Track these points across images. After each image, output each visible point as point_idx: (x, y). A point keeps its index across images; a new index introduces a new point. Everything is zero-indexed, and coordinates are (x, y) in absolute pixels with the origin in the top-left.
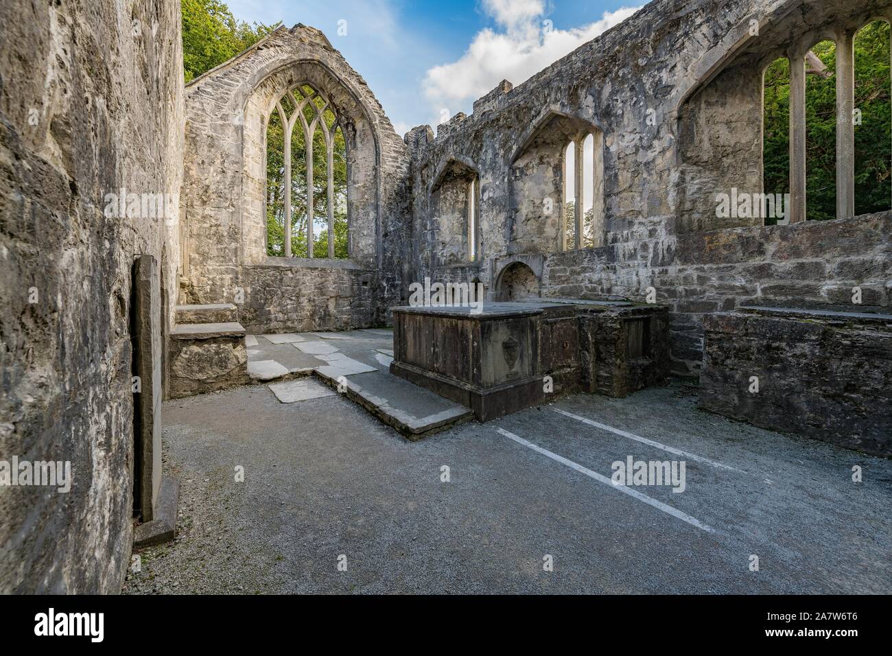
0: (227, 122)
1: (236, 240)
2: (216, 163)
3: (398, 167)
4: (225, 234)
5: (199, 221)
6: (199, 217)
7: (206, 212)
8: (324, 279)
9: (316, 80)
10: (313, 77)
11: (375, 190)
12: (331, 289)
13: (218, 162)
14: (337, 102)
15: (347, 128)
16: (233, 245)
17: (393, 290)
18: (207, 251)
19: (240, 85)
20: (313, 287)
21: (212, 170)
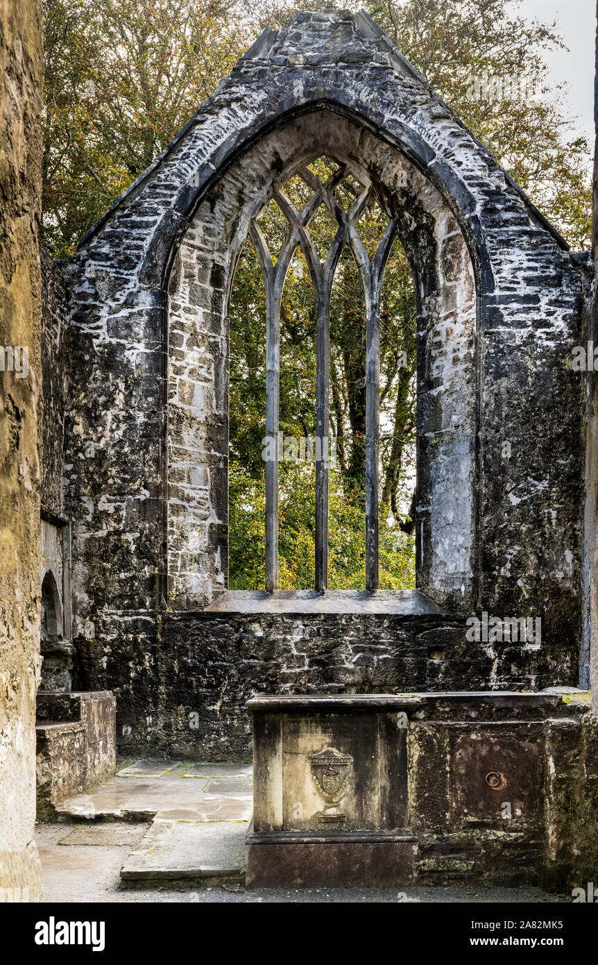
0: (135, 310)
1: (152, 560)
2: (117, 402)
3: (539, 324)
4: (133, 548)
5: (89, 526)
6: (89, 518)
7: (101, 507)
8: (331, 641)
9: (337, 140)
10: (328, 135)
11: (473, 400)
12: (350, 666)
13: (120, 398)
14: (387, 180)
15: (416, 241)
16: (147, 571)
17: (514, 668)
18: (103, 586)
19: (159, 219)
20: (307, 661)
21: (109, 417)
